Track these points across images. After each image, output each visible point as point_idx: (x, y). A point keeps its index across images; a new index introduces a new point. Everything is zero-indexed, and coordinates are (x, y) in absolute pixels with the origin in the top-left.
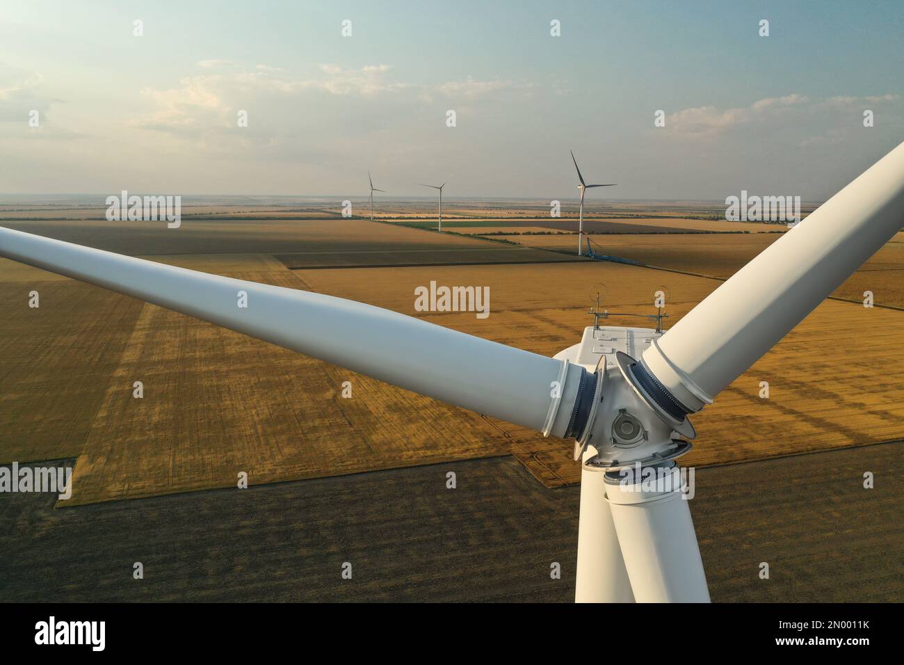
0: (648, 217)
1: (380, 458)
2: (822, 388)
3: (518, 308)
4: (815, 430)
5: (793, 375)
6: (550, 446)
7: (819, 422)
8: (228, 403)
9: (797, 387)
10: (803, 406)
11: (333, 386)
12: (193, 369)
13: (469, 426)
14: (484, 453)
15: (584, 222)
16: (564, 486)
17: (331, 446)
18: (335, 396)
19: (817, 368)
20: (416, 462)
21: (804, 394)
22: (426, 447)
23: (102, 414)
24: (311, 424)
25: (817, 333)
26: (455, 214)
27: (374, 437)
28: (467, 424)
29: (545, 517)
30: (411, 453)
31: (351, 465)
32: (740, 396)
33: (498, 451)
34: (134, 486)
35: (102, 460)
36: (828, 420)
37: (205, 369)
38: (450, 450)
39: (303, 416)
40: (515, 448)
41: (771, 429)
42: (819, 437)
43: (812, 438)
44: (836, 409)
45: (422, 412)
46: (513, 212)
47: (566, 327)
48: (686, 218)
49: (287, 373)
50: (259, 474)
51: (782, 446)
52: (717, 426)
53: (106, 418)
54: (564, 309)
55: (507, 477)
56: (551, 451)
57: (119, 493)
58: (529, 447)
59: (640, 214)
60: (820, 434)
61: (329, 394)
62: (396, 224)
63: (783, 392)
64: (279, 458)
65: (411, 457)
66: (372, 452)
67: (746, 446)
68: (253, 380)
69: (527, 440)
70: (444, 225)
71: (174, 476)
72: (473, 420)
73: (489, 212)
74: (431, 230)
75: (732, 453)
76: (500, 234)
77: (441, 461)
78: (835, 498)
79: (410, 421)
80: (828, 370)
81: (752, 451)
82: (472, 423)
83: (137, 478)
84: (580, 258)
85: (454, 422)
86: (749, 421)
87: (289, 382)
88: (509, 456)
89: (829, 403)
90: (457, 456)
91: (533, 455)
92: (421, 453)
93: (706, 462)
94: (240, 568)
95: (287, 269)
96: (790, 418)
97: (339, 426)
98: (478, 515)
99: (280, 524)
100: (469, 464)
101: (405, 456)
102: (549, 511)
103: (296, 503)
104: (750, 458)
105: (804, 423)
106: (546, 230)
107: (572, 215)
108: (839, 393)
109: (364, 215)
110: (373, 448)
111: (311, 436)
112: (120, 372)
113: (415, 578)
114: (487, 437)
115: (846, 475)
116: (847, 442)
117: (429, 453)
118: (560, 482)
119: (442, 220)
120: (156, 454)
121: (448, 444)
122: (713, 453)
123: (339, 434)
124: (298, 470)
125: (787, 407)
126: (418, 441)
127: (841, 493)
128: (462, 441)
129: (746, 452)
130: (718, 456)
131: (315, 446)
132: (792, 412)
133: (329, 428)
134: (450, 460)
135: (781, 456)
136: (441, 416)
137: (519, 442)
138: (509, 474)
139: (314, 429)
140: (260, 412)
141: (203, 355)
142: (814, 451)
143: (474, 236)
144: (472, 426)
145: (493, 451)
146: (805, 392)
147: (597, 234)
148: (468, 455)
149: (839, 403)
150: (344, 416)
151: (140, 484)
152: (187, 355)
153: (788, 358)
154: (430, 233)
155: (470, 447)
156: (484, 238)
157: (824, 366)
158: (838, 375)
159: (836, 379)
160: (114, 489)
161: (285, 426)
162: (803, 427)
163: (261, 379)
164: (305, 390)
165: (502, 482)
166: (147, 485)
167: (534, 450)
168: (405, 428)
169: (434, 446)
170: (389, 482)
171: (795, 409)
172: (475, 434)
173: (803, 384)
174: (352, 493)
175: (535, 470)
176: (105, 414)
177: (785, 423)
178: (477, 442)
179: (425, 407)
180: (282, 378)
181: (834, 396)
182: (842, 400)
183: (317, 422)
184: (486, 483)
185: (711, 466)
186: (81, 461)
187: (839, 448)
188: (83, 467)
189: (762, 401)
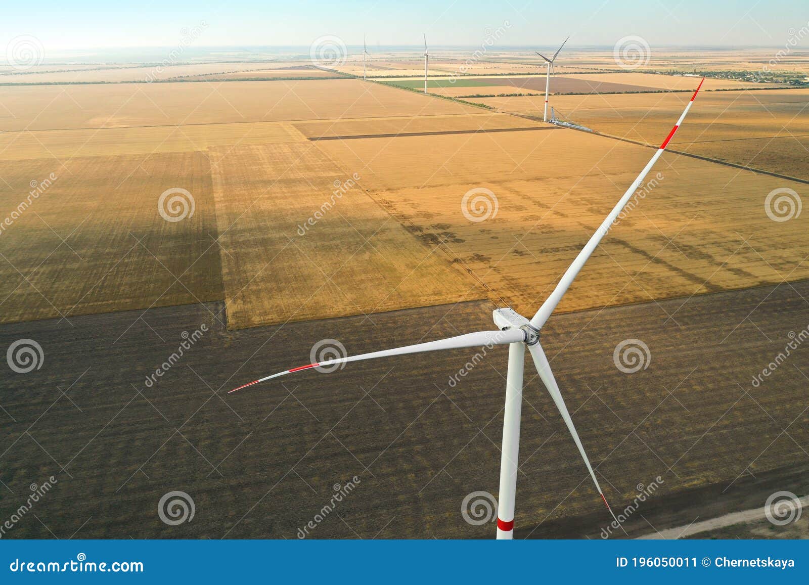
0: (610, 72)
1: (407, 301)
2: (703, 250)
3: (493, 180)
4: (686, 282)
5: (686, 240)
6: (512, 293)
7: (691, 277)
8: (302, 262)
9: (685, 250)
10: (685, 264)
11: (367, 249)
12: (270, 236)
13: (460, 279)
14: (471, 298)
15: (550, 80)
17: (376, 292)
18: (370, 257)
19: (706, 234)
20: (430, 304)
22: (434, 294)
23: (225, 271)
24: (359, 278)
27: (401, 287)
28: (459, 278)
30: (426, 298)
31: (391, 305)
32: (645, 257)
33: (479, 297)
34: (267, 318)
35: (239, 301)
36: (698, 276)
37: (277, 236)
38: (449, 296)
39: (352, 273)
40: (491, 295)
41: (657, 281)
42: (687, 287)
43: (682, 288)
44: (708, 267)
47: (529, 198)
48: (645, 72)
49: (334, 239)
50: (337, 311)
51: (661, 293)
53: (230, 273)
54: (528, 180)
55: (486, 313)
56: (513, 296)
57: (260, 322)
58: (499, 294)
60: (688, 285)
62: (386, 83)
63: (673, 254)
64: (345, 301)
65: (426, 300)
66: (401, 297)
67: (638, 293)
69: (498, 289)
70: (430, 84)
71: (287, 312)
72: (462, 274)
74: (417, 91)
75: (627, 299)
76: (479, 96)
77: (445, 303)
79: (422, 275)
80: (712, 235)
81: (640, 297)
82: (462, 277)
83: (265, 313)
84: (545, 125)
85: (451, 276)
86: (645, 276)
87: (337, 246)
88: (486, 300)
89: (704, 262)
90: (454, 300)
91: (501, 299)
92: (432, 298)
95: (308, 140)
96: (674, 273)
97: (377, 279)
99: (356, 340)
100: (462, 305)
101: (422, 300)
103: (363, 329)
104: (638, 301)
105: (681, 277)
108: (713, 255)
110: (402, 294)
111: (362, 286)
112: (221, 238)
114: (472, 287)
116: (705, 290)
117: (437, 298)
119: (429, 79)
120: (270, 298)
121: (448, 292)
122: (614, 298)
123: (379, 285)
124: (359, 309)
125: (674, 265)
126: (430, 289)
127: (687, 324)
128: (457, 289)
129: (637, 297)
130: (617, 300)
131: (365, 292)
132: (676, 269)
133: (371, 280)
134: (450, 302)
135: (657, 300)
136: (441, 272)
137: (493, 290)
138: (487, 311)
139: (362, 281)
140: (325, 269)
142: (680, 297)
143: (455, 99)
144: (462, 279)
145: (476, 297)
146: (690, 254)
147: (562, 94)
148: (461, 299)
149: (710, 262)
150: (379, 272)
151: (270, 317)
152: (261, 225)
154: (416, 95)
155: (462, 294)
156: (464, 102)
157: (712, 232)
158: (718, 240)
159: (715, 243)
160: (256, 320)
161: (343, 279)
162: (680, 280)
163: (318, 244)
165: (482, 316)
166: (274, 317)
167: (503, 296)
168: (420, 280)
169: (440, 293)
170: (415, 316)
171: (678, 267)
172: (465, 284)
173: (690, 247)
174: (394, 322)
176: (227, 270)
177: (668, 277)
178: (466, 291)
180: (333, 243)
181: (709, 257)
182: (713, 260)
183: (363, 277)
184: (472, 317)
185: (612, 307)
186: (229, 302)
187: (697, 295)
188: (231, 307)
189: (658, 261)
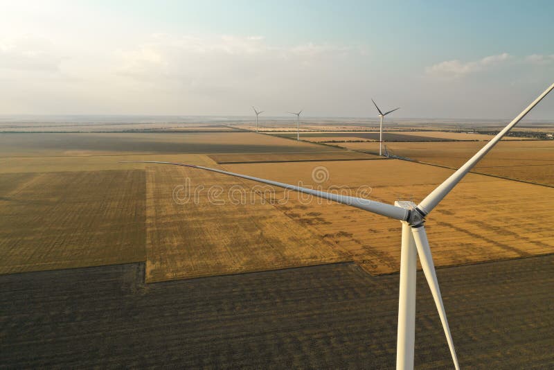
0: (419, 130)
1: (290, 263)
2: (509, 230)
4: (503, 250)
5: (495, 224)
7: (505, 247)
8: (209, 237)
9: (496, 230)
10: (498, 238)
11: (260, 228)
12: (185, 220)
13: (331, 248)
14: (340, 261)
15: (383, 134)
16: (380, 275)
17: (266, 257)
18: (261, 233)
19: (508, 219)
20: (308, 265)
21: (498, 233)
22: (312, 258)
23: (148, 242)
24: (253, 247)
25: (510, 201)
26: (305, 128)
27: (285, 253)
29: (372, 288)
30: (305, 261)
31: (277, 265)
32: (466, 234)
33: (347, 260)
34: (178, 274)
35: (157, 263)
36: (509, 246)
37: (191, 219)
38: (323, 259)
39: (248, 243)
40: (355, 258)
41: (480, 250)
42: (504, 254)
43: (500, 254)
44: (515, 240)
45: (307, 241)
46: (339, 127)
48: (442, 131)
49: (233, 222)
50: (235, 270)
51: (485, 258)
52: (453, 248)
53: (152, 244)
54: (374, 187)
57: (172, 277)
58: (362, 258)
59: (415, 128)
60: (504, 252)
61: (258, 232)
62: (272, 135)
63: (488, 232)
64: (242, 262)
66: (286, 260)
67: (468, 257)
68: (218, 225)
69: (360, 255)
70: (301, 136)
71: (195, 270)
72: (333, 245)
73: (325, 127)
74: (293, 139)
75: (460, 261)
76: (334, 142)
77: (320, 264)
78: (507, 281)
79: (301, 245)
80: (513, 220)
81: (471, 260)
83: (178, 271)
84: (380, 157)
85: (324, 246)
86: (471, 246)
87: (236, 226)
88: (352, 262)
89: (509, 237)
90: (327, 262)
91: (364, 261)
92: (310, 260)
93: (448, 265)
94: (238, 308)
95: (217, 164)
96: (491, 244)
97: (267, 248)
98: (341, 287)
99: (250, 290)
100: (334, 265)
101: (302, 262)
102: (374, 286)
103: (257, 282)
104: (468, 263)
105: (497, 247)
106: (360, 139)
107: (374, 129)
108: (517, 233)
109: (251, 129)
110: (287, 258)
111: (255, 252)
112: (148, 221)
113: (317, 312)
114: (341, 253)
115: (515, 271)
116: (517, 255)
117: (313, 260)
118: (378, 274)
119: (299, 133)
120: (182, 260)
121: (322, 257)
122: (451, 261)
123: (267, 252)
124: (252, 268)
125: (490, 239)
126: (308, 254)
127: (511, 279)
128: (329, 255)
129: (467, 260)
130: (454, 262)
131: (258, 257)
132: (492, 242)
133: (262, 248)
134: (324, 264)
135: (484, 262)
136: (316, 243)
137: (356, 255)
138: (353, 270)
139: (255, 249)
140: (226, 241)
141: (188, 212)
142: (501, 260)
143: (318, 143)
145: (344, 260)
146: (500, 232)
147: (390, 142)
148: (333, 261)
149: (516, 238)
150: (268, 243)
151: (181, 273)
152: (179, 213)
153: (493, 214)
154: (292, 141)
155: (333, 258)
156: (324, 145)
157: (512, 219)
158: (518, 224)
159: (516, 225)
160: (169, 275)
161: (240, 247)
162: (499, 249)
163: (222, 225)
164: (246, 230)
165: (350, 273)
166: (183, 273)
167: (364, 259)
168: (300, 249)
169: (315, 257)
170: (296, 273)
171: (494, 240)
172: (335, 252)
173: (499, 228)
174: (280, 278)
175: (366, 268)
176: (150, 242)
177: (488, 247)
178: (336, 256)
179: (308, 239)
180: (232, 224)
181: (514, 234)
182: (518, 236)
183: (256, 246)
184: (343, 274)
185: (450, 266)
186: (148, 263)
187: (513, 259)
188: (150, 267)
189: (478, 236)
